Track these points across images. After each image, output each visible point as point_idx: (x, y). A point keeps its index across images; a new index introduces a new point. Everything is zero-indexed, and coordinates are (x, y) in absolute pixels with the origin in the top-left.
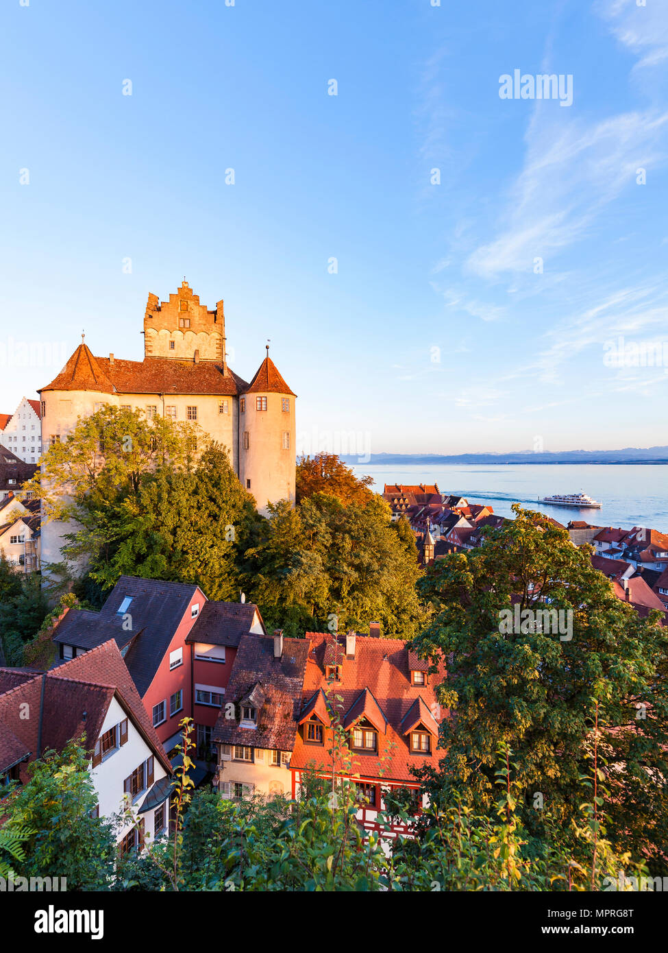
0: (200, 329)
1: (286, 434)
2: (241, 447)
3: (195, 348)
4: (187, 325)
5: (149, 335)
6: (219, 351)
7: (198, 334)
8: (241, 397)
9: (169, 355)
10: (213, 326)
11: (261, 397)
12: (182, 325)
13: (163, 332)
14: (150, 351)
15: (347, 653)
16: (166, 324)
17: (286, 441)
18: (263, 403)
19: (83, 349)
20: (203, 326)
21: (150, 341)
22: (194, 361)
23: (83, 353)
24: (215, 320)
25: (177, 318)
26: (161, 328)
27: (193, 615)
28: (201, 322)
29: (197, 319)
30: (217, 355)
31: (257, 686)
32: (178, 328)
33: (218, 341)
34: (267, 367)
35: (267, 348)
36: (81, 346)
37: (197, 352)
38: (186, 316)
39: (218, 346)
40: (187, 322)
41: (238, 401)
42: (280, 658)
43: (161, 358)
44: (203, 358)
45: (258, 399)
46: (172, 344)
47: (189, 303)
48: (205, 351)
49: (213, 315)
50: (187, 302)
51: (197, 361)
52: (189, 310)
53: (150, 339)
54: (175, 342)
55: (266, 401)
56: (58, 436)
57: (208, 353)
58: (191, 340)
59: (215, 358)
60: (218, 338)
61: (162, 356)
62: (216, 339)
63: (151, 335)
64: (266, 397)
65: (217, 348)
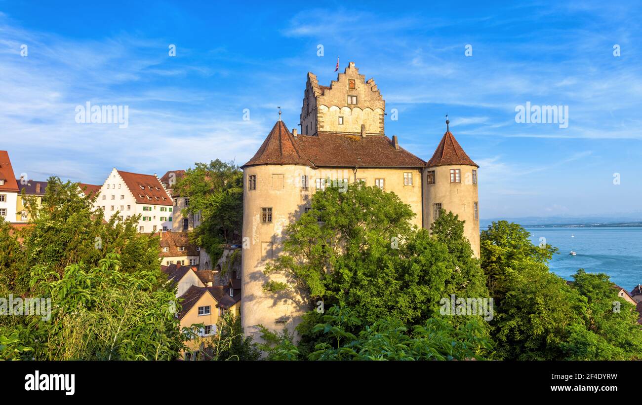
0: (365, 105)
1: (476, 205)
2: (430, 217)
3: (362, 123)
4: (354, 102)
5: (321, 111)
6: (382, 125)
7: (364, 110)
8: (429, 170)
9: (339, 130)
10: (376, 103)
11: (454, 170)
12: (350, 102)
13: (334, 109)
14: (322, 127)
16: (335, 101)
17: (476, 211)
18: (457, 175)
20: (368, 102)
21: (322, 117)
22: (361, 135)
23: (283, 129)
25: (346, 95)
26: (332, 105)
28: (366, 99)
29: (363, 96)
30: (380, 130)
32: (346, 105)
33: (381, 117)
34: (451, 140)
35: (447, 122)
36: (277, 124)
37: (363, 127)
38: (353, 93)
39: (381, 121)
40: (354, 99)
41: (425, 172)
43: (331, 133)
44: (368, 132)
45: (452, 171)
46: (341, 119)
47: (356, 81)
48: (370, 125)
50: (354, 80)
51: (364, 135)
52: (356, 87)
53: (322, 115)
54: (344, 118)
55: (460, 173)
56: (270, 209)
57: (374, 128)
58: (358, 115)
59: (378, 132)
60: (382, 113)
61: (332, 131)
62: (381, 115)
63: (322, 111)
64: (459, 170)
65: (380, 123)
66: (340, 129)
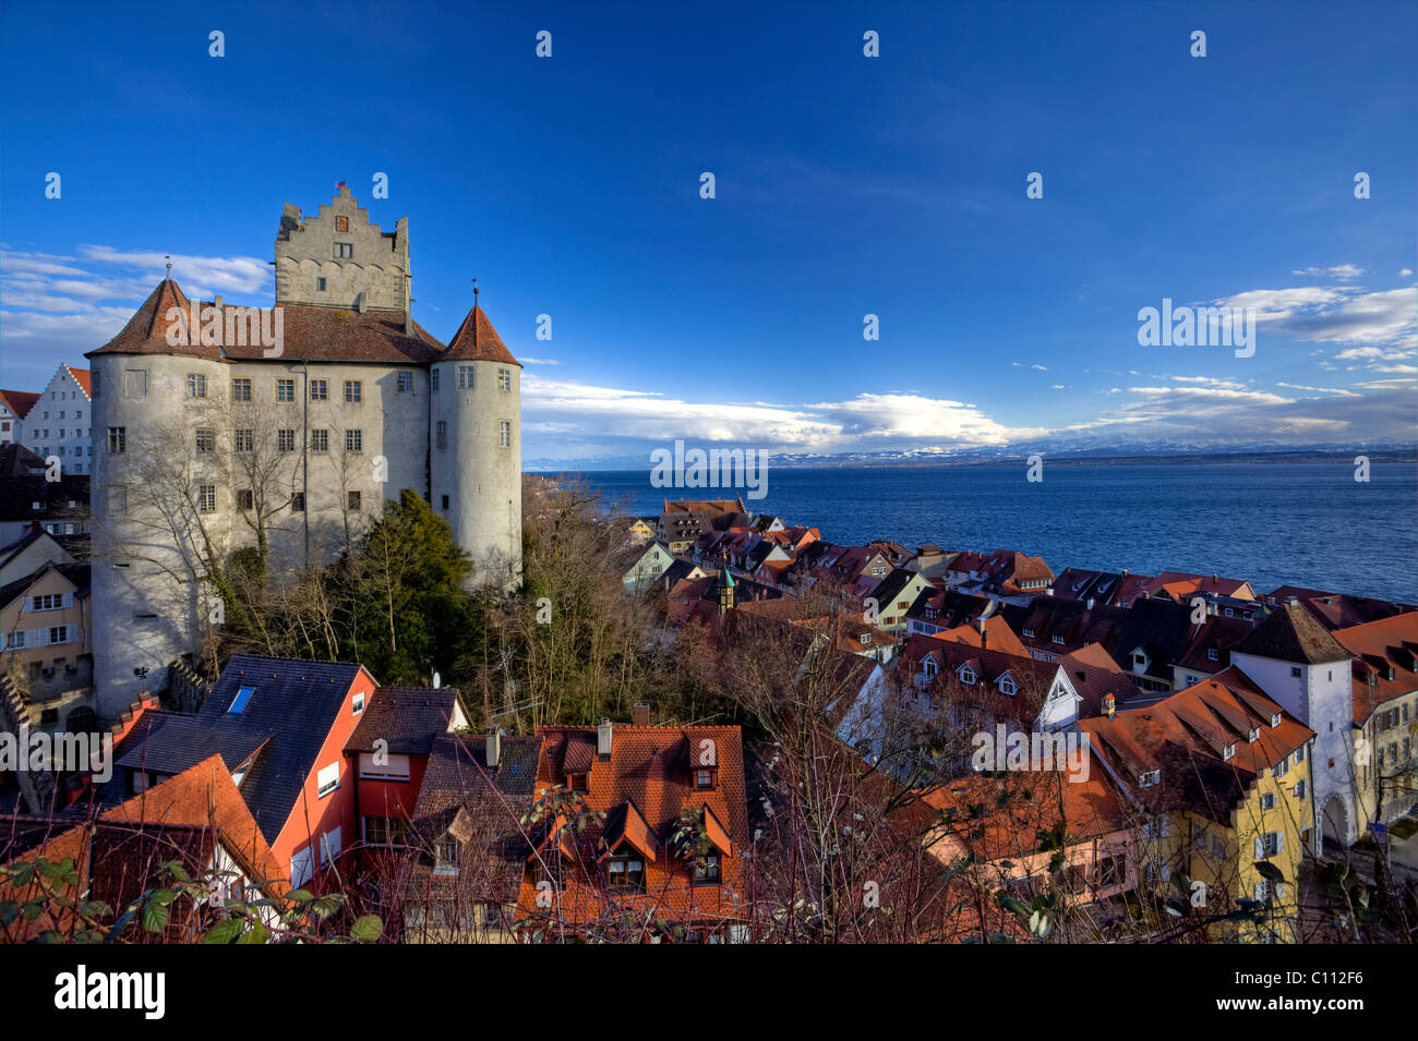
0: (368, 260)
1: (504, 425)
2: (434, 444)
3: (360, 289)
4: (347, 254)
5: (282, 267)
6: (399, 295)
7: (364, 268)
8: (434, 367)
9: (317, 301)
10: (391, 256)
11: (465, 368)
12: (338, 254)
13: (307, 263)
14: (285, 294)
15: (600, 751)
16: (310, 252)
17: (505, 435)
18: (468, 377)
19: (168, 287)
20: (372, 255)
21: (284, 278)
22: (357, 310)
23: (168, 293)
24: (394, 247)
25: (331, 242)
26: (304, 258)
27: (355, 710)
28: (370, 249)
29: (363, 244)
30: (395, 301)
31: (461, 810)
32: (331, 259)
33: (398, 281)
34: (475, 320)
35: (476, 292)
36: (164, 283)
37: (361, 296)
38: (345, 239)
39: (397, 287)
40: (346, 249)
41: (429, 372)
42: (496, 768)
43: (302, 304)
44: (373, 304)
45: (461, 371)
46: (323, 283)
47: (350, 219)
48: (376, 294)
49: (390, 240)
50: (347, 217)
51: (362, 310)
52: (350, 229)
53: (286, 275)
54: (327, 280)
55: (471, 376)
56: (122, 430)
57: (381, 298)
58: (355, 277)
59: (392, 306)
60: (397, 274)
61: (304, 301)
62: (395, 277)
63: (286, 268)
64: (471, 369)
65: (395, 291)
66: (319, 298)
